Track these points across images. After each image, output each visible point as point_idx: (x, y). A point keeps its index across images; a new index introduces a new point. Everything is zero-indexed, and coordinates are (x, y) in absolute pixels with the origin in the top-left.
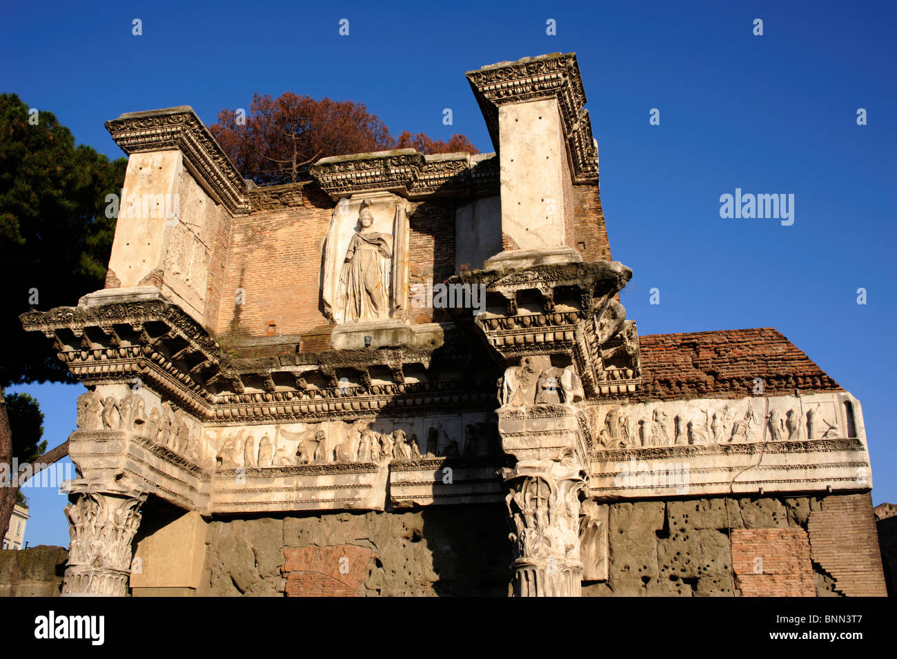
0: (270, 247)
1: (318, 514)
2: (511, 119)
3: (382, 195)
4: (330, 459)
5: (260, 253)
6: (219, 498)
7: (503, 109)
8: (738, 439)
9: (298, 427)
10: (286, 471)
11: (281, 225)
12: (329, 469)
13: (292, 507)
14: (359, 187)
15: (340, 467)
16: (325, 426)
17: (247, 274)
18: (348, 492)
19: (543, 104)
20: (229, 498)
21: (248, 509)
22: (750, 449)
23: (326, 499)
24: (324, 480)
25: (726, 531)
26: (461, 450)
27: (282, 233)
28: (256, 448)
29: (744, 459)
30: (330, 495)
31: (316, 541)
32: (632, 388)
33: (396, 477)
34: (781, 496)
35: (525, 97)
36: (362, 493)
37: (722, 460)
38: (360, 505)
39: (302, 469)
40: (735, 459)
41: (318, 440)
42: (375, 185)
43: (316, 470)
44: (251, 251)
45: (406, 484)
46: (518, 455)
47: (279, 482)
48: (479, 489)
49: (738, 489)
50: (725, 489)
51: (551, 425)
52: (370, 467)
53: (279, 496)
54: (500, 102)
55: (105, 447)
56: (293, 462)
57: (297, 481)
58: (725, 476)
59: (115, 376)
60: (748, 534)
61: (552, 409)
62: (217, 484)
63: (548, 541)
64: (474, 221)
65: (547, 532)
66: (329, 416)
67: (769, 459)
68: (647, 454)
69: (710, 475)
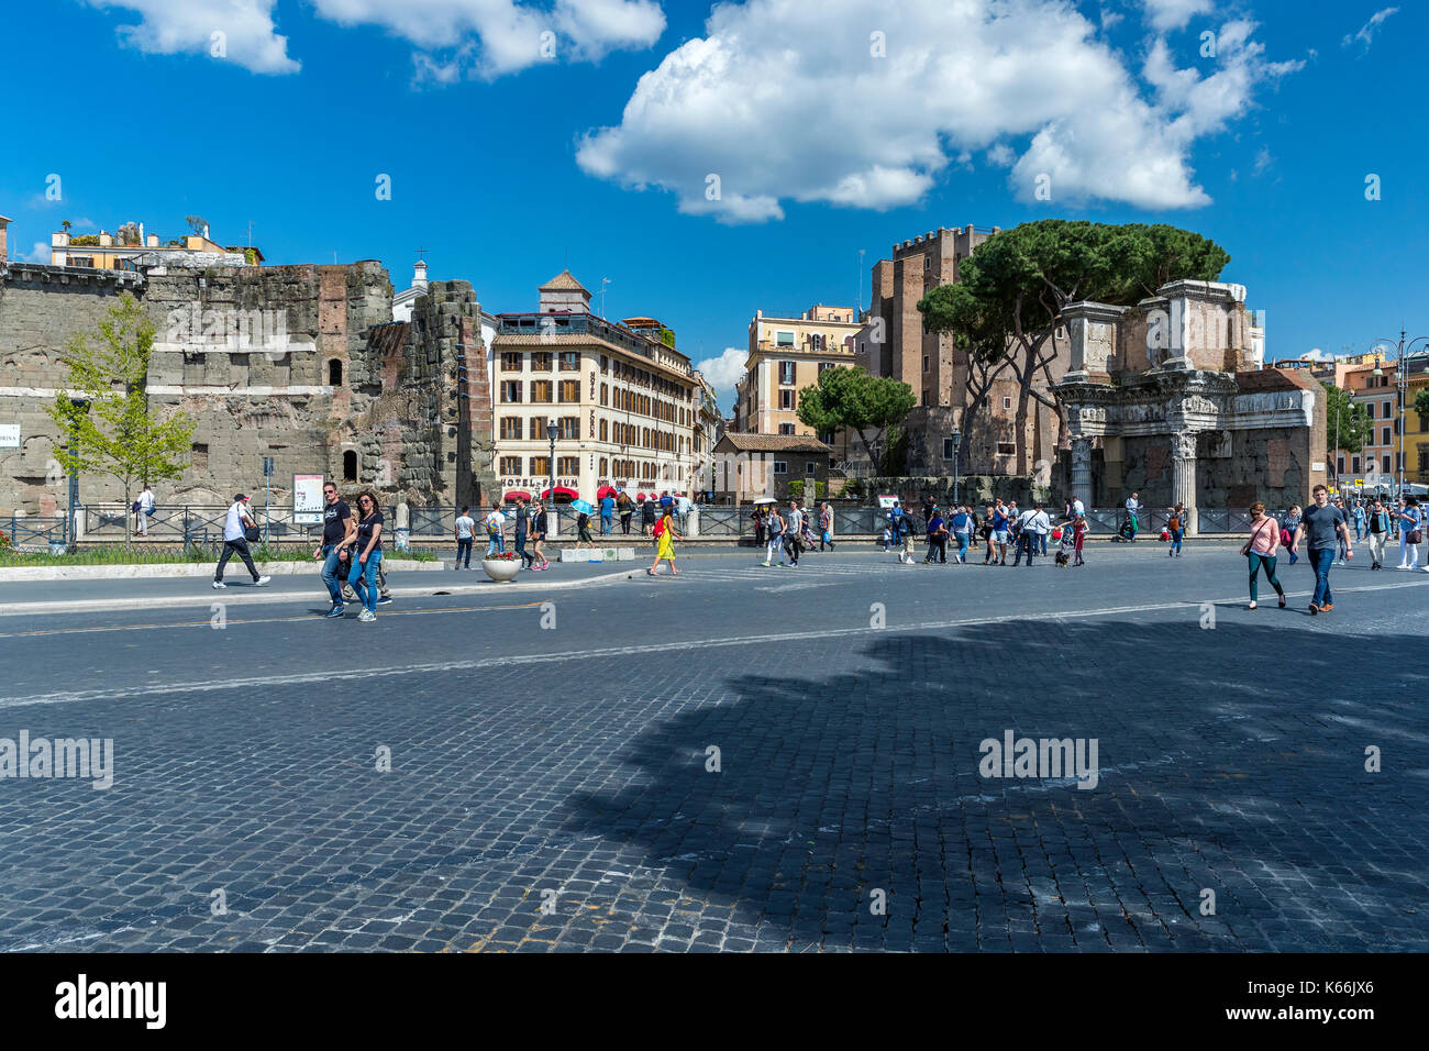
1: (1151, 436)
4: (1154, 417)
5: (1130, 338)
8: (1267, 409)
9: (1143, 406)
11: (1136, 325)
12: (1154, 421)
13: (1145, 434)
20: (1128, 431)
21: (1133, 435)
22: (1271, 413)
24: (1153, 425)
25: (1265, 440)
27: (1136, 328)
29: (1269, 416)
31: (1154, 445)
32: (1236, 391)
34: (1284, 428)
37: (1262, 417)
39: (1147, 421)
40: (1265, 417)
41: (1151, 410)
43: (1150, 422)
44: (1128, 336)
47: (1141, 426)
49: (1267, 427)
50: (1264, 427)
53: (1141, 430)
56: (1144, 419)
57: (1147, 425)
58: (1264, 422)
60: (1271, 441)
66: (1153, 402)
67: (1276, 416)
68: (1241, 415)
69: (1259, 422)
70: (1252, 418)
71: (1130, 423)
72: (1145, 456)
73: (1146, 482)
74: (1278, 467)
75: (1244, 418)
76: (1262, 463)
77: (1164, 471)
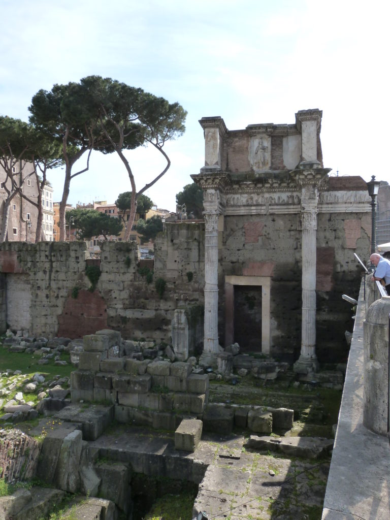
0: (234, 148)
1: (251, 215)
2: (305, 126)
3: (265, 135)
4: (255, 203)
5: (231, 150)
6: (228, 212)
7: (303, 122)
8: (348, 201)
9: (246, 195)
10: (244, 206)
11: (237, 142)
12: (255, 205)
13: (245, 214)
14: (259, 133)
15: (257, 205)
16: (252, 195)
17: (229, 155)
18: (259, 211)
19: (313, 122)
20: (230, 212)
21: (235, 214)
22: (351, 203)
23: (254, 212)
24: (253, 208)
25: (343, 220)
26: (285, 201)
27: (237, 144)
28: (236, 200)
29: (350, 205)
30: (254, 211)
31: (251, 221)
32: (326, 188)
33: (270, 207)
34: (357, 213)
35: (309, 120)
36: (262, 211)
37: (345, 205)
38: (262, 213)
39: (248, 205)
40: (347, 205)
41: (252, 199)
42: (263, 133)
43: (251, 206)
44: (229, 149)
45: (272, 209)
46: (305, 207)
47: (242, 208)
48: (289, 210)
49: (347, 211)
50: (344, 211)
51: (313, 201)
52: (264, 205)
53: (243, 211)
54: (302, 121)
55: (212, 204)
56: (245, 204)
57: (247, 208)
58: (345, 209)
59: (212, 188)
60: (348, 221)
61: (312, 198)
62: (227, 209)
63: (311, 225)
64: (287, 143)
65: (311, 223)
66: (254, 193)
67: (355, 205)
68: (328, 204)
69: (341, 208)
70: (336, 206)
71: (232, 206)
72: (243, 228)
73: (244, 245)
74: (352, 236)
75: (330, 206)
76: (340, 234)
77: (260, 238)
